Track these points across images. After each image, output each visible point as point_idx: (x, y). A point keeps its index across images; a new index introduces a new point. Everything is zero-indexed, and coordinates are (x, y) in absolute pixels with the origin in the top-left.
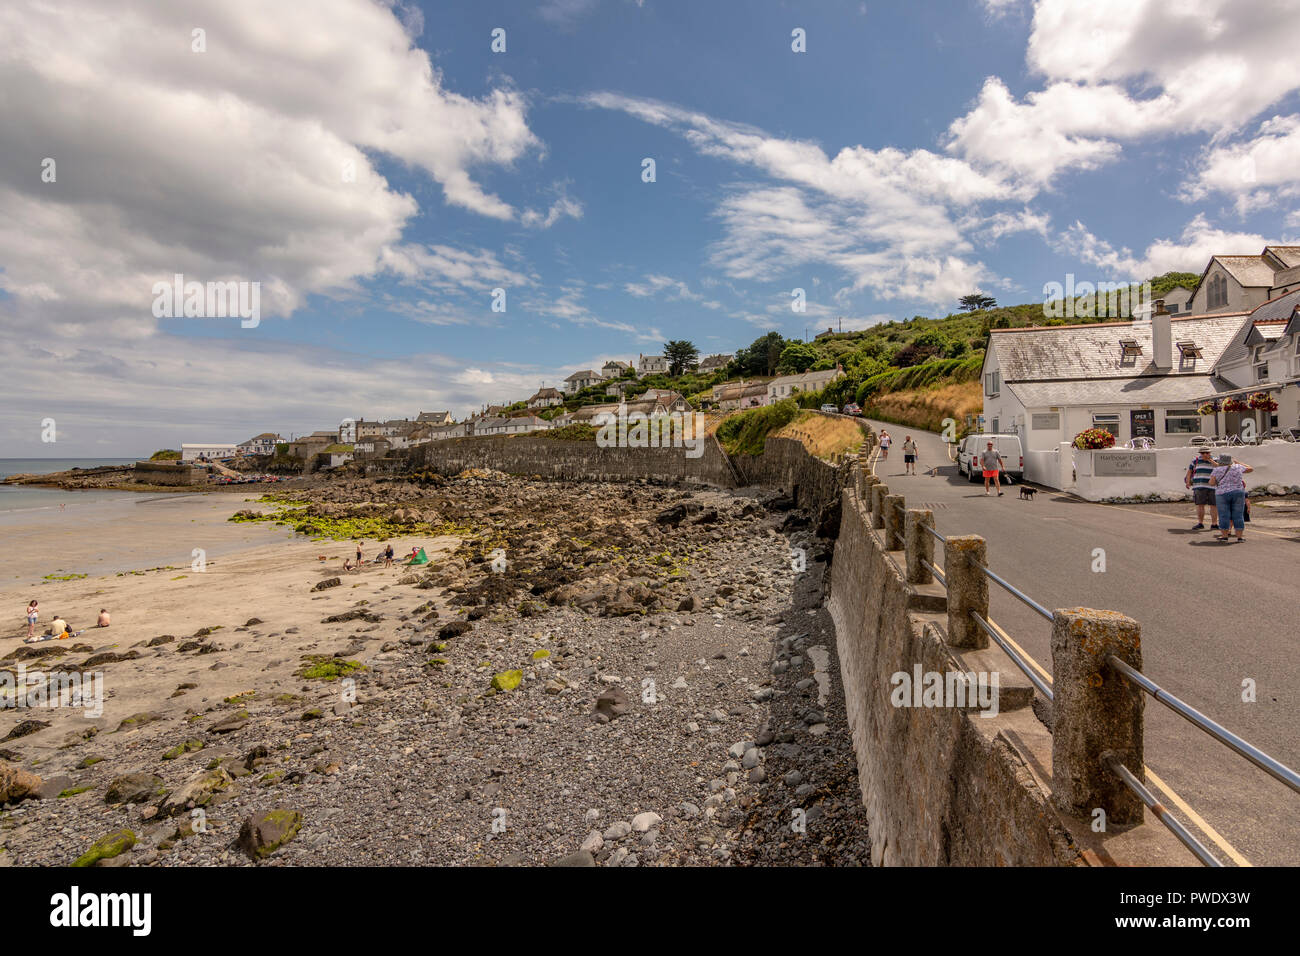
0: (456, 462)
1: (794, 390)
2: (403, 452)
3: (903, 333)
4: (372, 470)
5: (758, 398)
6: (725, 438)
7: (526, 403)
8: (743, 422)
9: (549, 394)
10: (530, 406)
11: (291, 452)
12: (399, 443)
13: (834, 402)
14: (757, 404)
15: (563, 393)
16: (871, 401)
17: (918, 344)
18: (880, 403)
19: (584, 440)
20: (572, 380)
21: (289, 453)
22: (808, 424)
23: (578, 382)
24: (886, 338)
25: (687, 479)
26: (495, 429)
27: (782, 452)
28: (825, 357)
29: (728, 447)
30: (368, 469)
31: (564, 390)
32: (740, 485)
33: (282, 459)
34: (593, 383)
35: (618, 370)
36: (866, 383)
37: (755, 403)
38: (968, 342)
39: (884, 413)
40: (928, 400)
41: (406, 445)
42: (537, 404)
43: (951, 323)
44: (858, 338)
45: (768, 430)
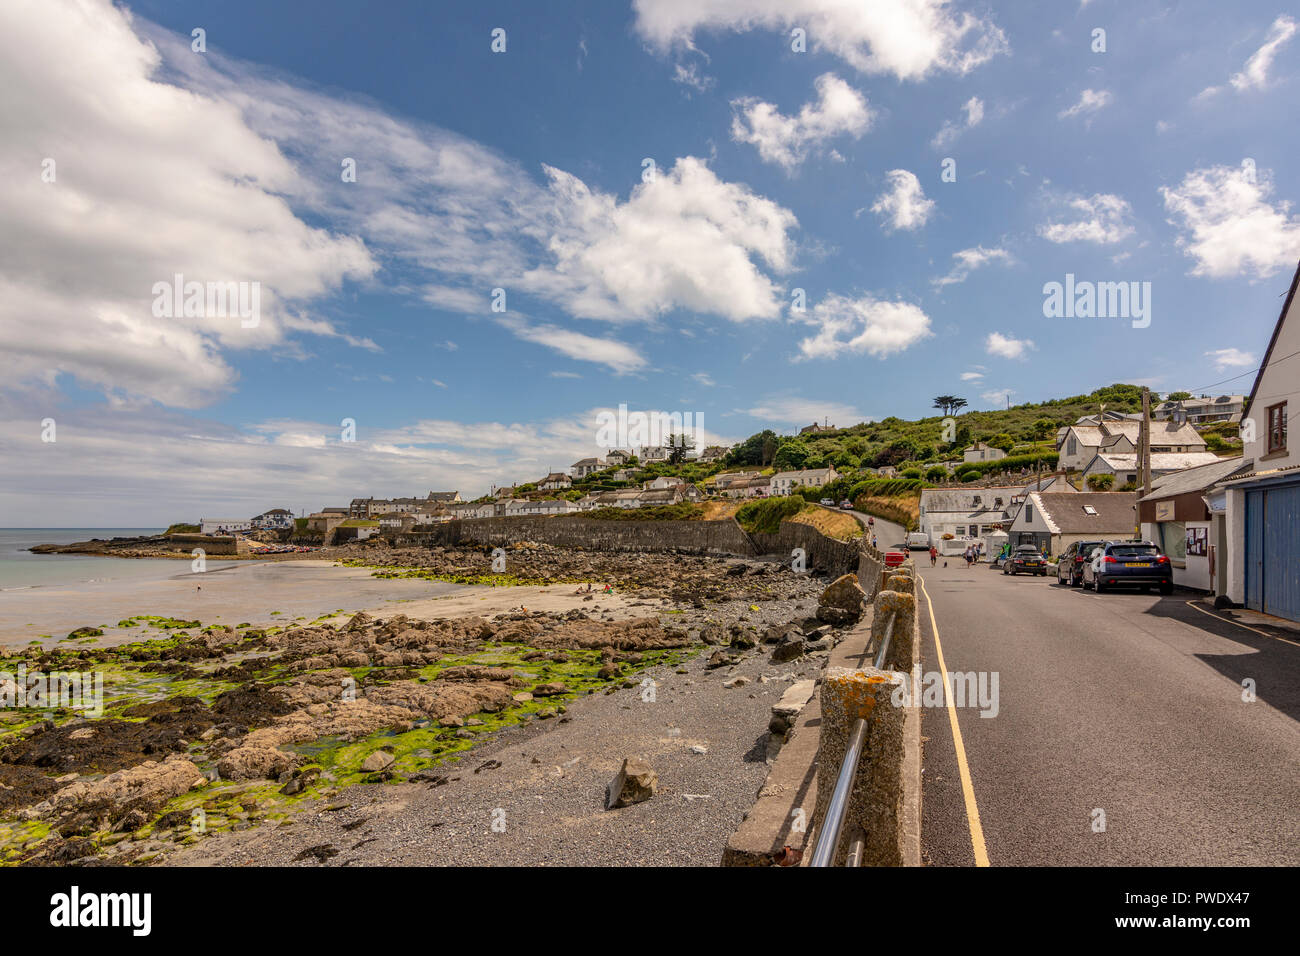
0: (498, 536)
1: (794, 484)
2: (429, 528)
3: (884, 433)
4: (402, 542)
5: (762, 488)
6: (743, 521)
7: (536, 485)
8: (757, 510)
9: (560, 478)
10: (540, 488)
11: (311, 525)
12: (423, 519)
13: (831, 497)
14: (761, 493)
15: (570, 477)
16: (859, 499)
17: (894, 448)
18: (866, 502)
19: (619, 520)
20: (580, 465)
21: (308, 527)
22: (815, 514)
23: (585, 468)
24: (867, 437)
25: (709, 550)
26: (528, 510)
27: (795, 533)
28: (815, 454)
29: (747, 527)
30: (398, 541)
31: (570, 474)
32: (759, 554)
33: (302, 532)
34: (599, 469)
35: (621, 458)
36: (856, 486)
37: (759, 492)
38: (935, 445)
39: (869, 509)
40: (898, 505)
41: (430, 521)
42: (547, 486)
43: (923, 427)
44: (841, 435)
45: (782, 516)
